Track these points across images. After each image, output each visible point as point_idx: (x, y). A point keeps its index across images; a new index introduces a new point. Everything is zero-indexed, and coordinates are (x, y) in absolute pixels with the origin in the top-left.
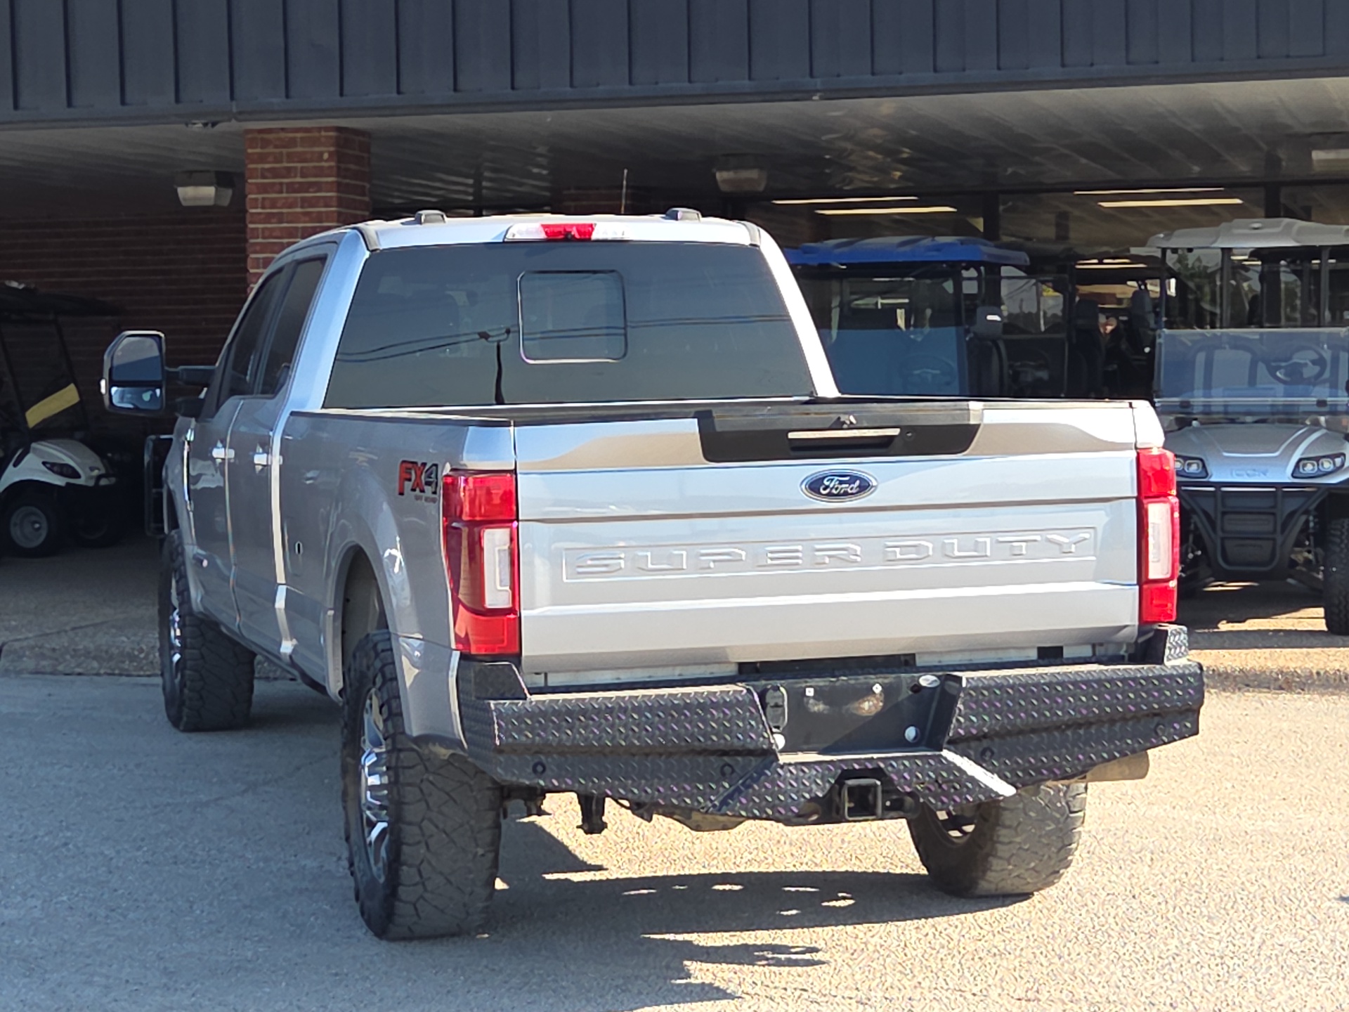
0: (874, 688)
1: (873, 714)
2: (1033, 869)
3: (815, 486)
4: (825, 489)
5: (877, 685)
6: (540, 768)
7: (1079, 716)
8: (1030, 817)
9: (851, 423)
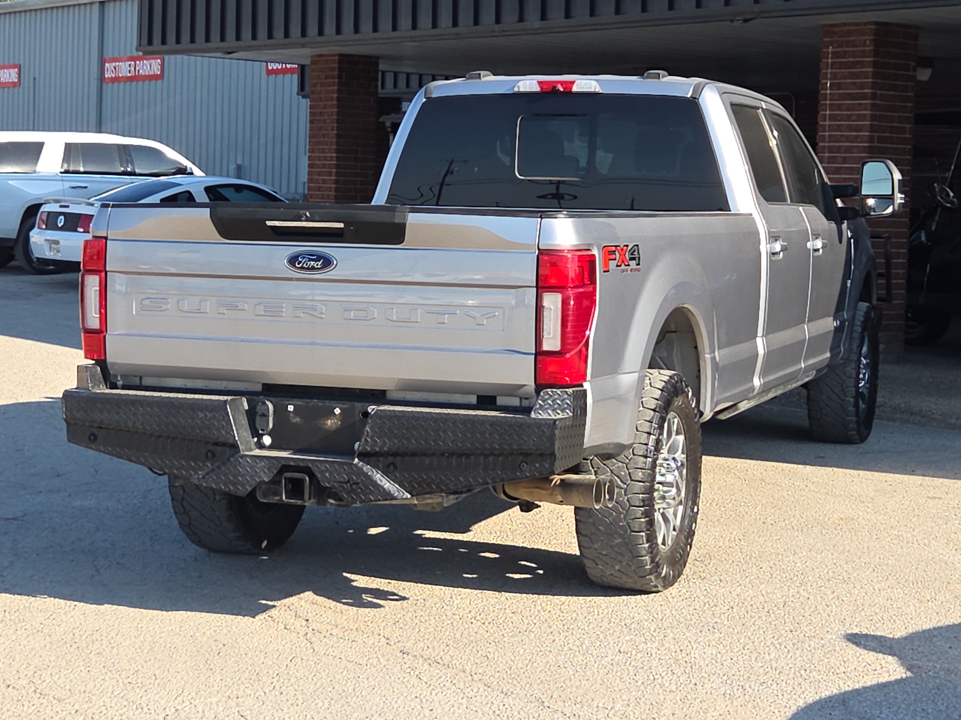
0: (335, 411)
1: (334, 428)
2: (619, 571)
3: (293, 260)
4: (299, 264)
5: (338, 409)
6: (92, 437)
7: (455, 447)
8: (600, 530)
9: (306, 216)
